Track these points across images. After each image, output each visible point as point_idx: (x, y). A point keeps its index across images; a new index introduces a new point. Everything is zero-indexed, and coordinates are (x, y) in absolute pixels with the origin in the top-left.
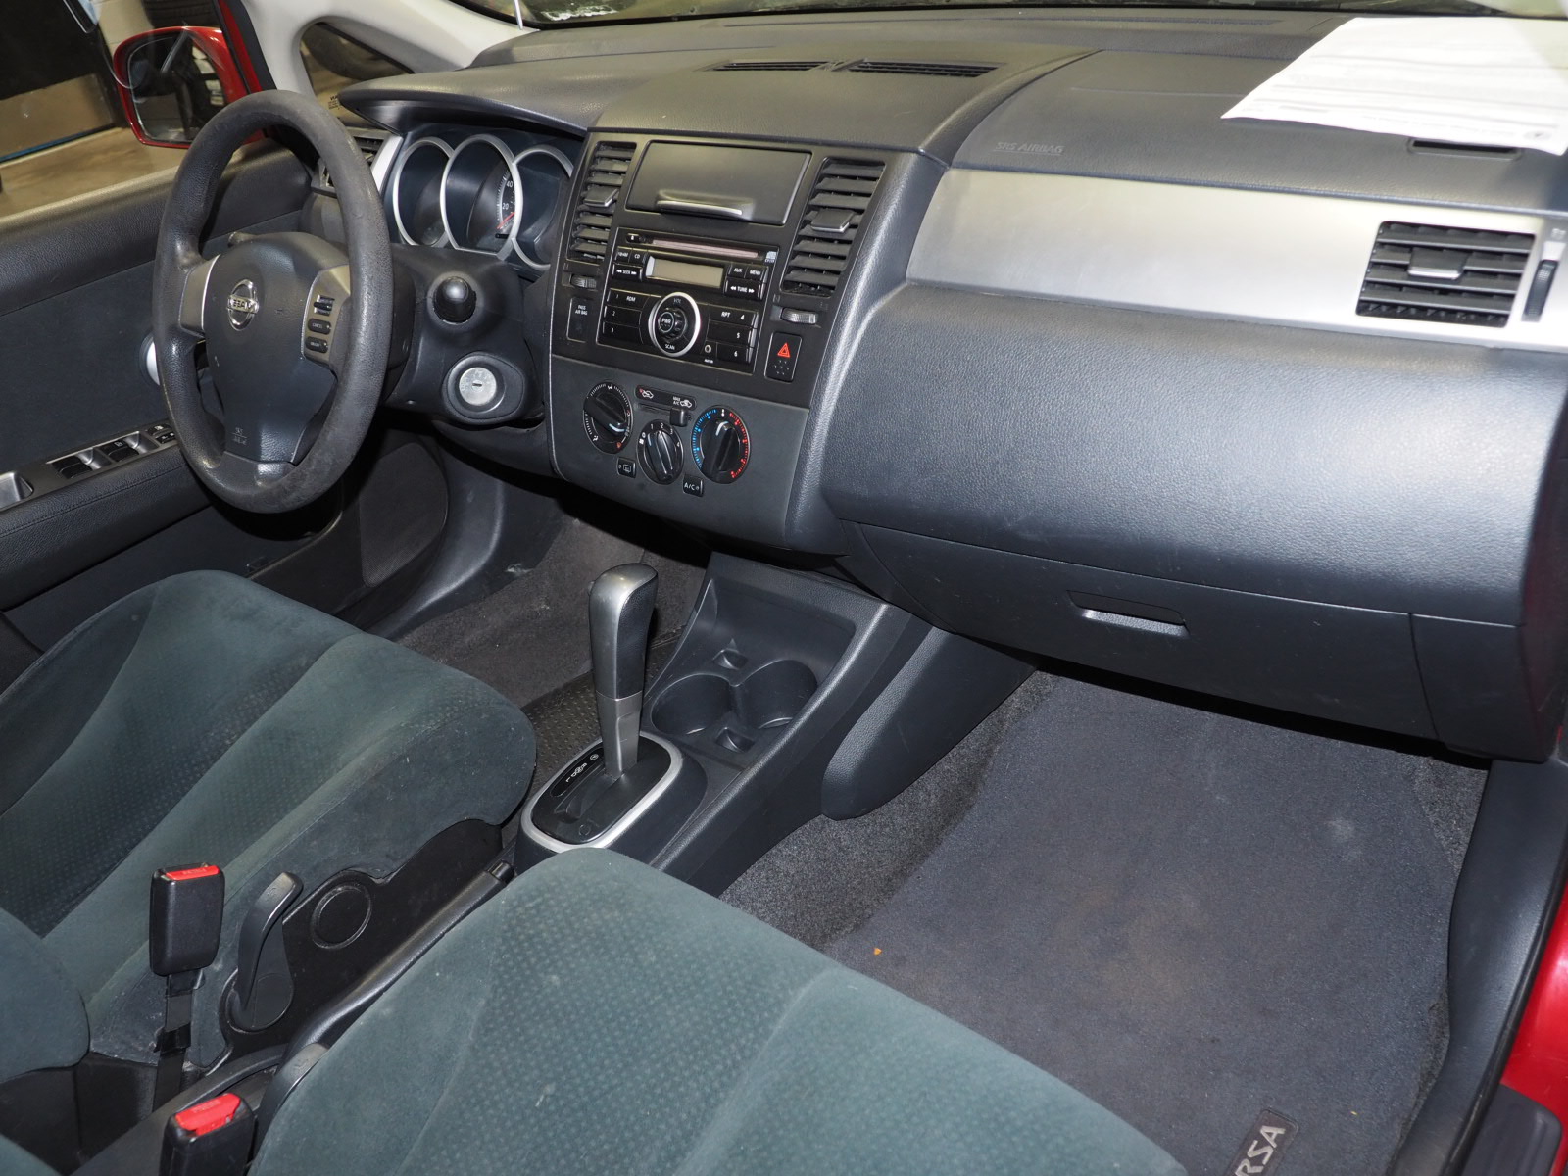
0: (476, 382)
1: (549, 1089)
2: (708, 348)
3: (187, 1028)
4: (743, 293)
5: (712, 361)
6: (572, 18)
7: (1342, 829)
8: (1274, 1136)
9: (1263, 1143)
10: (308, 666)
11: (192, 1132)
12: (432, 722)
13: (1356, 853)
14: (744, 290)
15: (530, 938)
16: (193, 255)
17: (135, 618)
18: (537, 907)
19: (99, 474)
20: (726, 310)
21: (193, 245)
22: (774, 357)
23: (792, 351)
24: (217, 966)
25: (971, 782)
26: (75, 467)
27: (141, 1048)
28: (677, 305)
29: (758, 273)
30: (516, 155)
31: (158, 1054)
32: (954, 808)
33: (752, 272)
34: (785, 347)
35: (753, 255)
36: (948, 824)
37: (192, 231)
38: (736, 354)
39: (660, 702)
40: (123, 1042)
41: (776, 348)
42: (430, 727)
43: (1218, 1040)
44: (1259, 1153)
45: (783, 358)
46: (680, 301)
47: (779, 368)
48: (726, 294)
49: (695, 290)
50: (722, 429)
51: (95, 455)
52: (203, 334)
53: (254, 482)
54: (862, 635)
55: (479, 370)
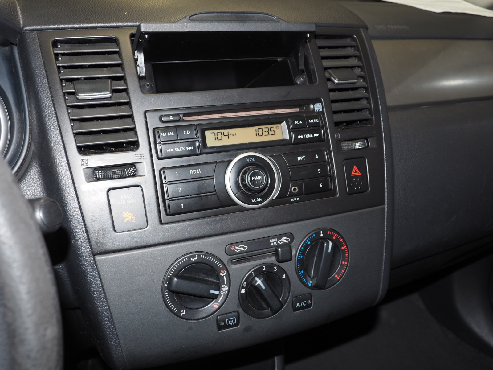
2: (295, 189)
4: (309, 138)
5: (298, 199)
14: (310, 136)
20: (300, 156)
22: (350, 178)
23: (362, 169)
28: (251, 164)
29: (316, 121)
33: (311, 121)
34: (355, 168)
38: (321, 186)
41: (349, 171)
45: (356, 177)
46: (253, 159)
47: (354, 185)
48: (294, 144)
49: (263, 147)
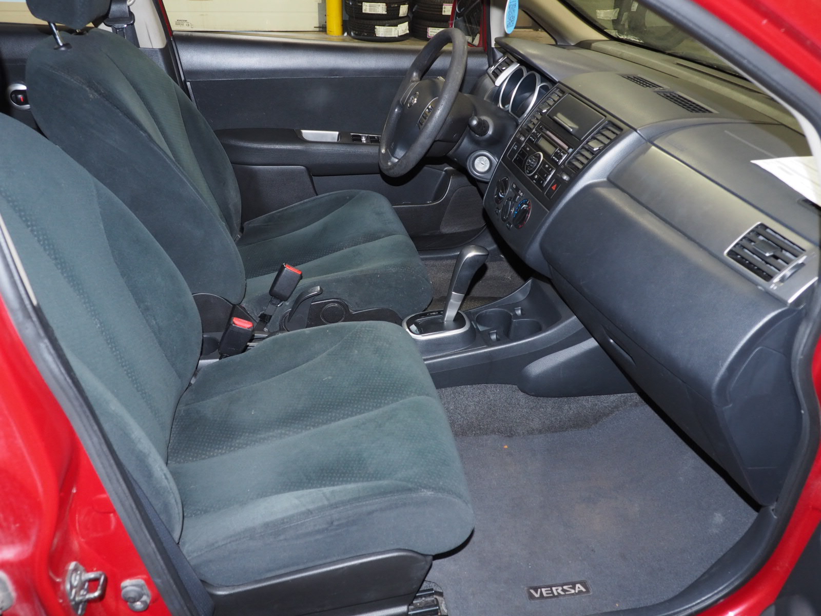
0: (482, 162)
1: (330, 378)
2: (536, 176)
3: (271, 316)
5: (535, 182)
6: (626, 39)
7: (718, 518)
8: (580, 589)
9: (574, 588)
10: (383, 237)
11: (234, 323)
12: (394, 269)
13: (715, 531)
14: (556, 159)
15: (359, 337)
16: (417, 78)
17: (348, 198)
18: (368, 331)
19: (364, 144)
20: (548, 165)
21: (419, 75)
22: (551, 188)
23: (556, 188)
24: (287, 303)
25: (597, 417)
26: (358, 139)
27: (256, 314)
28: (538, 157)
30: (542, 82)
31: (259, 319)
32: (581, 423)
33: (562, 154)
34: (555, 186)
35: (566, 147)
36: (575, 427)
37: (420, 70)
38: (542, 182)
39: (486, 312)
40: (252, 309)
42: (393, 270)
43: (595, 552)
44: (568, 589)
45: (553, 190)
46: (539, 155)
47: (549, 193)
48: (551, 159)
49: (545, 153)
50: (524, 208)
51: (367, 138)
52: (403, 104)
53: (388, 162)
54: (562, 322)
55: (485, 158)
